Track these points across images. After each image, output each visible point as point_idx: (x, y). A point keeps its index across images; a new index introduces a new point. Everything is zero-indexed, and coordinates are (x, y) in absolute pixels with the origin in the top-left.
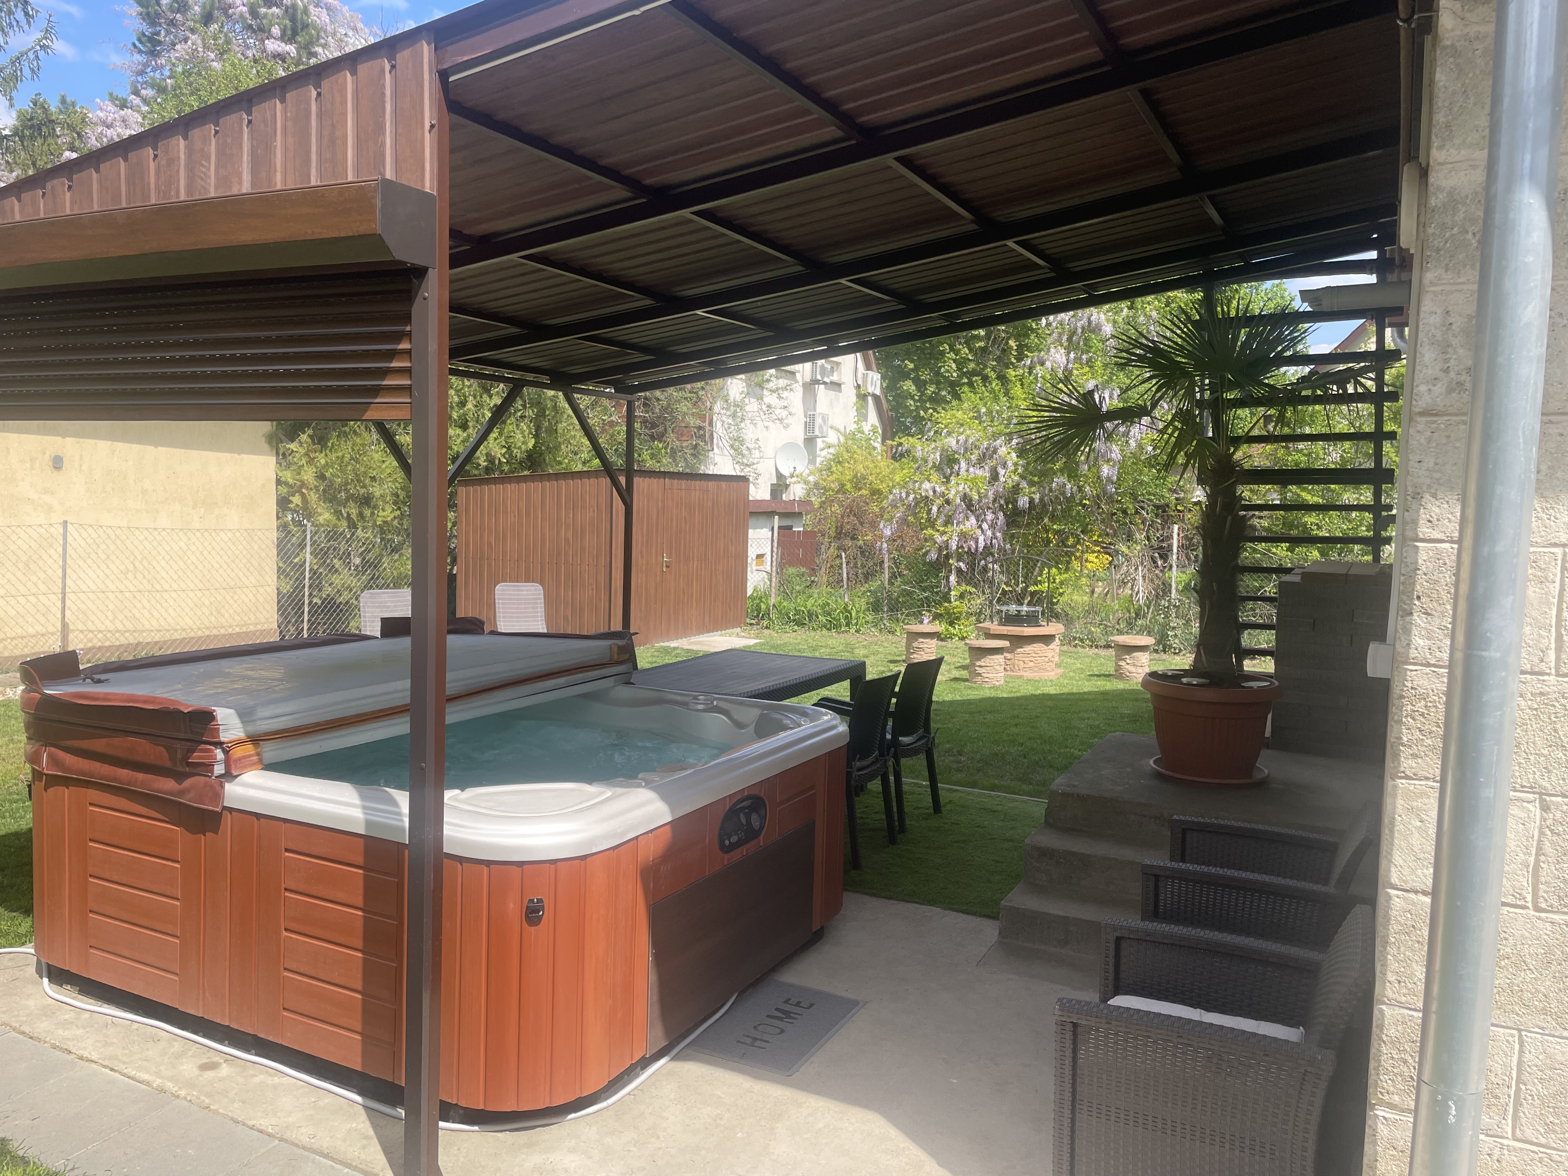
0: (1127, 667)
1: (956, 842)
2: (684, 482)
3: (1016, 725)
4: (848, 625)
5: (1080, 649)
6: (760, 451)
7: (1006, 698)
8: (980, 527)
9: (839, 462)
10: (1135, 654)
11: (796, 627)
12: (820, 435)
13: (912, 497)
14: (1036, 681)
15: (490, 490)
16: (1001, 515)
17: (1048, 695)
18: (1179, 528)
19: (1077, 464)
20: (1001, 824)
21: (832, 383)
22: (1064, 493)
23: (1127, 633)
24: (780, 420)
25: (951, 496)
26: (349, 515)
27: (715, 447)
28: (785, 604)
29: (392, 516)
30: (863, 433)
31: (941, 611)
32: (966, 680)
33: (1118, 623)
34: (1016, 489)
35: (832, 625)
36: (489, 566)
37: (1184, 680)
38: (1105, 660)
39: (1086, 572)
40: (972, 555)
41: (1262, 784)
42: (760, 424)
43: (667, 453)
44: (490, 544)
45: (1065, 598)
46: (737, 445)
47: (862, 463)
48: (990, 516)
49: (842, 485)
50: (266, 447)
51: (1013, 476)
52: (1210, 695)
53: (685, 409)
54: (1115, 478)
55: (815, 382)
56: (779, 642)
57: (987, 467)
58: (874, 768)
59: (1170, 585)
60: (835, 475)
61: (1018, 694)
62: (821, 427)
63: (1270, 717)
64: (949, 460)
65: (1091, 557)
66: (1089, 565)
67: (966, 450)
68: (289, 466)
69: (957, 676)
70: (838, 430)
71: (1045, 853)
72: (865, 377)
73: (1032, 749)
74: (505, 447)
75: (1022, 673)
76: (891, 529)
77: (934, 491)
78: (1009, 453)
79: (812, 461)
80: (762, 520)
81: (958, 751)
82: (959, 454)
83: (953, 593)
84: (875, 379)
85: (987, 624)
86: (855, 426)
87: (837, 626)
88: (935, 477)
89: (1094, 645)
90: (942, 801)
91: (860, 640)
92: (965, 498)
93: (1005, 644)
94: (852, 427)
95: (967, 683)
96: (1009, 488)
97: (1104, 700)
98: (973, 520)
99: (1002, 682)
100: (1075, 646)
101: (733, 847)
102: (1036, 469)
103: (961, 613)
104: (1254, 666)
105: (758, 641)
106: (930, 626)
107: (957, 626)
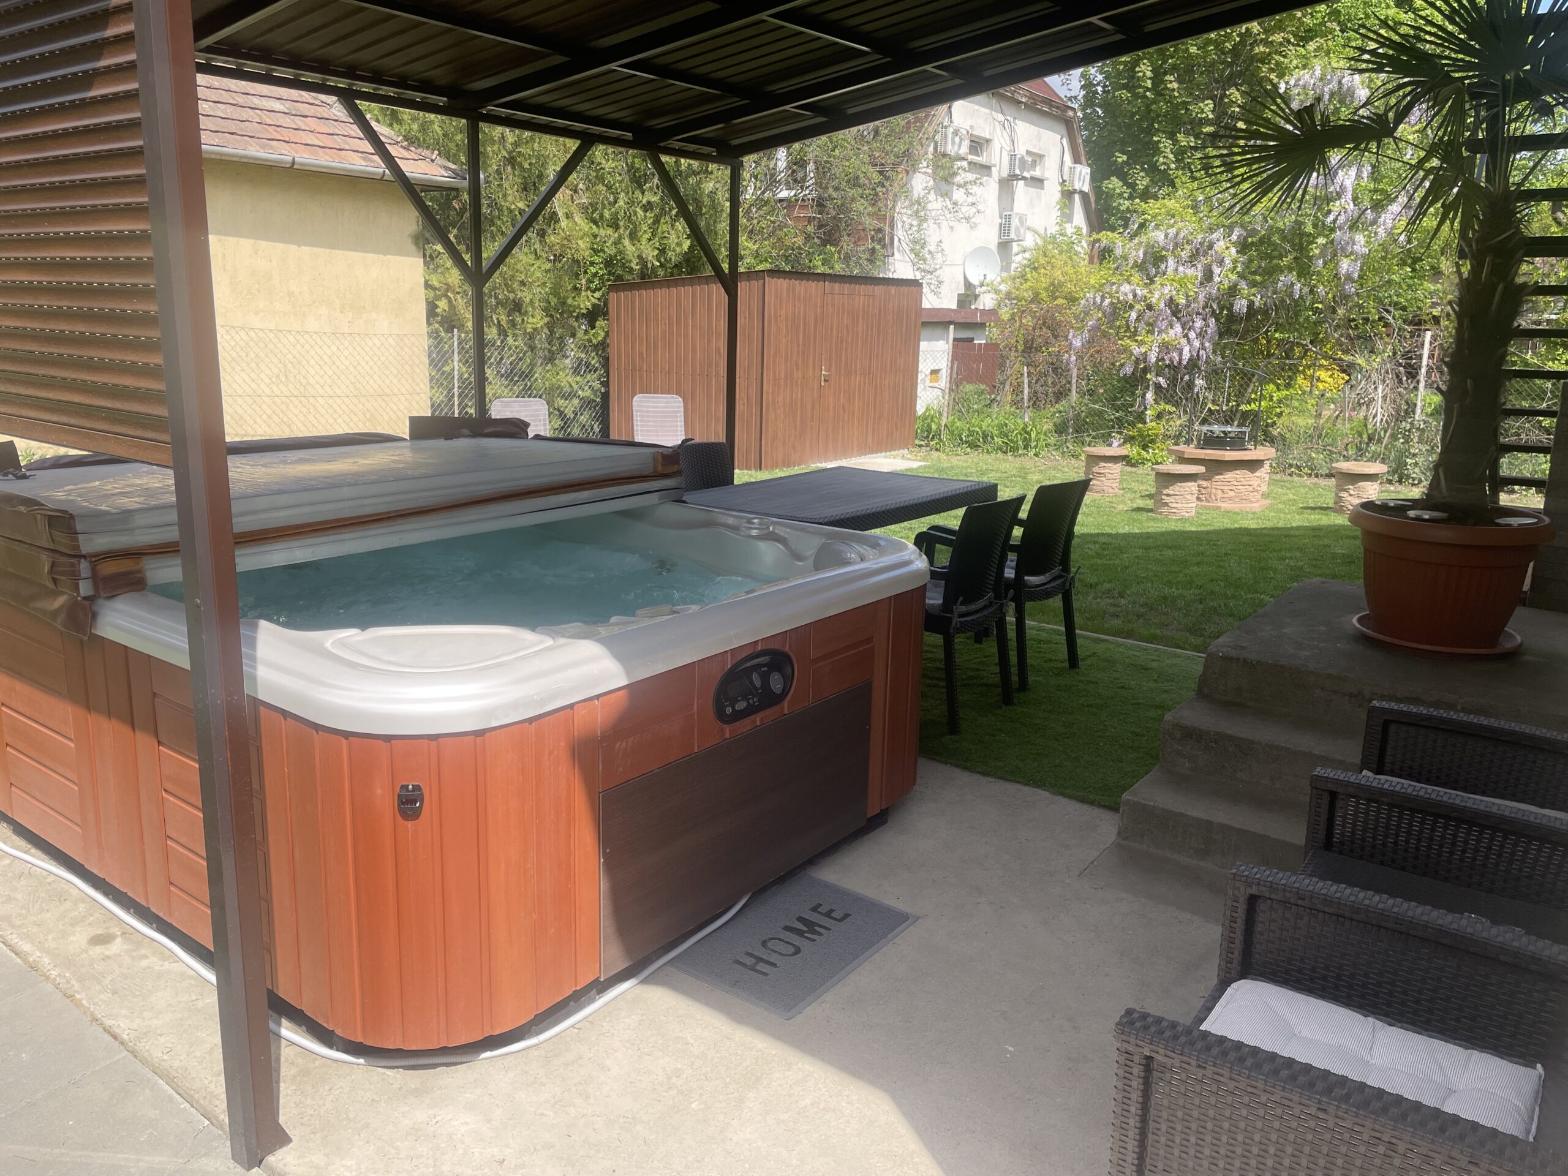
0: (1349, 498)
1: (1088, 706)
2: (846, 286)
3: (1198, 564)
4: (1026, 447)
5: (1295, 478)
6: (943, 255)
7: (1193, 532)
8: (1186, 336)
9: (1035, 269)
10: (1360, 484)
11: (968, 450)
12: (1016, 238)
13: (1107, 302)
14: (1235, 513)
15: (640, 296)
16: (1212, 321)
17: (1246, 529)
18: (1432, 336)
19: (1310, 259)
20: (1151, 685)
21: (1033, 179)
22: (1291, 295)
23: (1355, 460)
24: (967, 219)
25: (1154, 300)
26: (499, 322)
27: (896, 251)
28: (958, 424)
29: (542, 323)
30: (1066, 235)
31: (1133, 432)
32: (1151, 511)
33: (1347, 450)
34: (1233, 291)
35: (1009, 448)
36: (641, 378)
37: (1412, 513)
38: (1324, 491)
39: (1317, 393)
40: (1173, 368)
41: (1512, 656)
42: (944, 224)
43: (840, 258)
44: (641, 354)
45: (1284, 419)
46: (918, 247)
47: (1060, 268)
48: (1199, 323)
49: (1037, 294)
50: (412, 248)
51: (1230, 276)
52: (1446, 534)
53: (861, 208)
54: (1356, 276)
55: (1013, 177)
56: (945, 465)
57: (1199, 266)
58: (985, 613)
59: (1415, 405)
60: (1029, 283)
61: (1210, 528)
62: (1017, 229)
63: (1531, 564)
64: (1155, 259)
65: (1322, 374)
66: (1321, 385)
67: (1176, 245)
68: (435, 270)
69: (1141, 506)
70: (1036, 232)
71: (1190, 734)
72: (1072, 171)
73: (1212, 593)
74: (658, 249)
75: (1220, 504)
76: (1082, 340)
77: (1135, 296)
78: (1227, 248)
79: (1005, 268)
80: (938, 331)
81: (1119, 593)
82: (1168, 251)
83: (1148, 412)
84: (1083, 174)
85: (1182, 447)
86: (1057, 228)
87: (1014, 449)
88: (1136, 277)
89: (1314, 473)
90: (1081, 652)
91: (1037, 464)
92: (1171, 302)
93: (1201, 469)
94: (1053, 229)
95: (1150, 514)
96: (1225, 289)
97: (1315, 536)
98: (1178, 328)
99: (1193, 514)
100: (1290, 475)
101: (738, 716)
102: (1260, 267)
103: (1157, 435)
104: (1512, 501)
105: (923, 463)
106: (1119, 449)
107: (1150, 451)
